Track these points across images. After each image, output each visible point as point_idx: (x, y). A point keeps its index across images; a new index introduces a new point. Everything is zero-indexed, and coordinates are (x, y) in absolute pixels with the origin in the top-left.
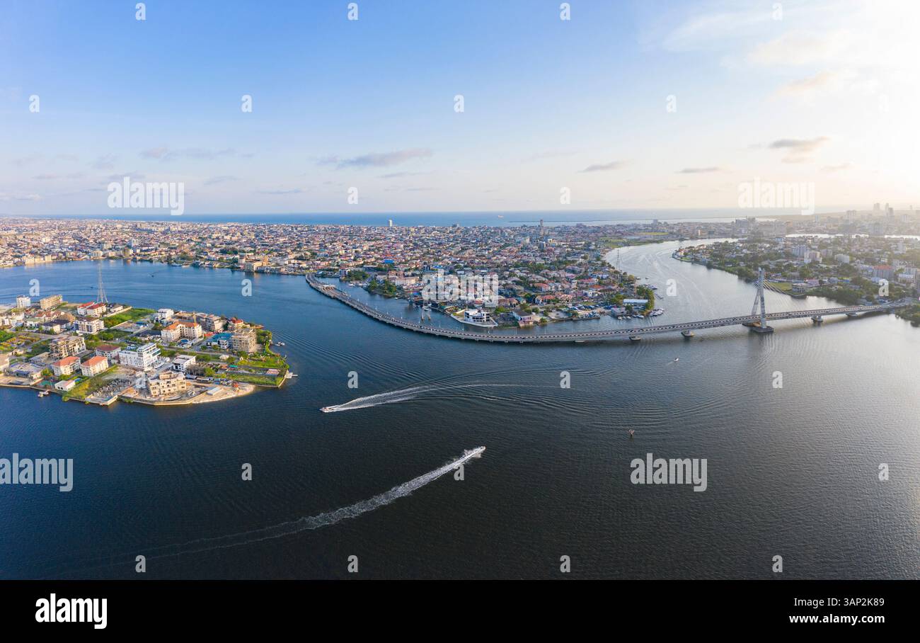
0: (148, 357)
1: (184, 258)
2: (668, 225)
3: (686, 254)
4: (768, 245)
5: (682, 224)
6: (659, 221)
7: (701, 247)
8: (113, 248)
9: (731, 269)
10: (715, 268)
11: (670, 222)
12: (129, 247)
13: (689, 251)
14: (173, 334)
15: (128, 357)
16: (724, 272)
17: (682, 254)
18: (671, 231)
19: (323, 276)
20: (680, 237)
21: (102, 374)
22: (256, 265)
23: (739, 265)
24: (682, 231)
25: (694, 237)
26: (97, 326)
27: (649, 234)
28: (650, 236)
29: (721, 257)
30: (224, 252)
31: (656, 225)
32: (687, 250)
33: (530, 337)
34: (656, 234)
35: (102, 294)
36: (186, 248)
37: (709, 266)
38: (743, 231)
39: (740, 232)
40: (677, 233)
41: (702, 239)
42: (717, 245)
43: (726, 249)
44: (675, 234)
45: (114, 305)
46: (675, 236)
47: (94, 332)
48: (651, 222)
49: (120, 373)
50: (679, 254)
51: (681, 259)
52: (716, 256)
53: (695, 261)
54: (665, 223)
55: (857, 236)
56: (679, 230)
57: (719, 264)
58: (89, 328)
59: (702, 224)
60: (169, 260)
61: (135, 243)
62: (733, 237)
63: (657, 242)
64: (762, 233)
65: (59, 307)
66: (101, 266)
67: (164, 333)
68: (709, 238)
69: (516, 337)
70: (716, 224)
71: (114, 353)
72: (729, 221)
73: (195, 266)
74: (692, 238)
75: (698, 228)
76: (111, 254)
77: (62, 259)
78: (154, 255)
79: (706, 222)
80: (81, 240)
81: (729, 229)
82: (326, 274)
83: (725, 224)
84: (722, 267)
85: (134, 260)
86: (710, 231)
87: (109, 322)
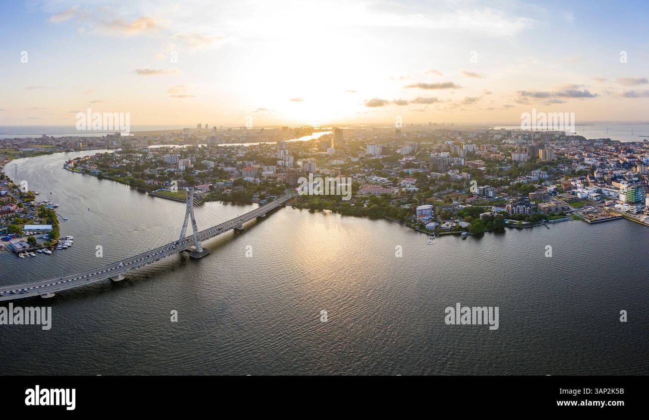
2: (54, 139)
3: (76, 165)
4: (141, 155)
5: (65, 138)
6: (47, 135)
7: (87, 158)
9: (121, 179)
10: (105, 178)
11: (55, 136)
13: (78, 162)
16: (115, 182)
17: (72, 165)
18: (58, 143)
20: (65, 149)
23: (126, 174)
24: (67, 144)
25: (77, 150)
27: (40, 146)
28: (42, 148)
29: (107, 167)
31: (45, 139)
32: (76, 161)
34: (46, 146)
37: (100, 177)
38: (115, 144)
39: (112, 144)
40: (65, 145)
41: (84, 150)
42: (99, 156)
43: (109, 159)
44: (61, 146)
46: (62, 148)
48: (40, 136)
50: (70, 165)
51: (73, 170)
52: (102, 166)
53: (86, 172)
54: (52, 137)
55: (202, 146)
56: (65, 143)
57: (109, 175)
59: (81, 138)
62: (109, 148)
63: (48, 153)
64: (130, 145)
68: (90, 150)
70: (92, 138)
72: (100, 135)
74: (76, 150)
75: (80, 141)
79: (84, 136)
81: (103, 142)
83: (98, 138)
84: (113, 177)
86: (90, 143)
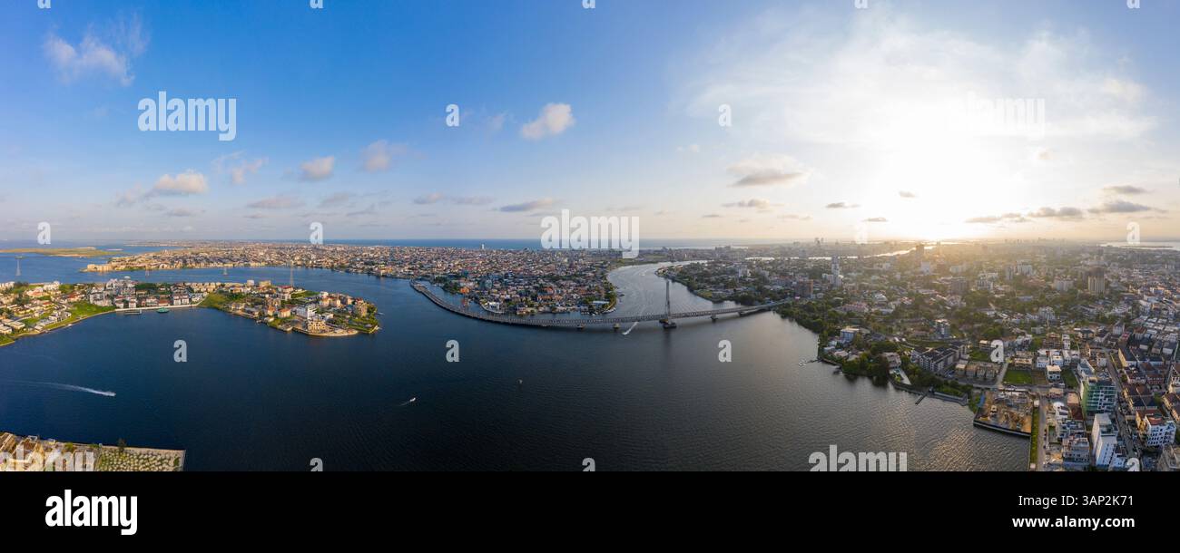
0: (310, 312)
1: (342, 266)
8: (300, 260)
12: (310, 259)
14: (326, 303)
15: (300, 311)
19: (421, 280)
21: (286, 318)
22: (383, 272)
26: (288, 297)
30: (366, 264)
33: (523, 321)
35: (292, 283)
36: (344, 261)
45: (298, 288)
47: (286, 299)
49: (296, 318)
58: (284, 297)
60: (332, 267)
61: (313, 257)
65: (268, 287)
66: (292, 270)
67: (320, 302)
69: (515, 320)
71: (295, 309)
73: (347, 271)
76: (299, 263)
77: (270, 264)
78: (324, 265)
80: (282, 254)
82: (424, 278)
85: (312, 267)
87: (294, 296)
